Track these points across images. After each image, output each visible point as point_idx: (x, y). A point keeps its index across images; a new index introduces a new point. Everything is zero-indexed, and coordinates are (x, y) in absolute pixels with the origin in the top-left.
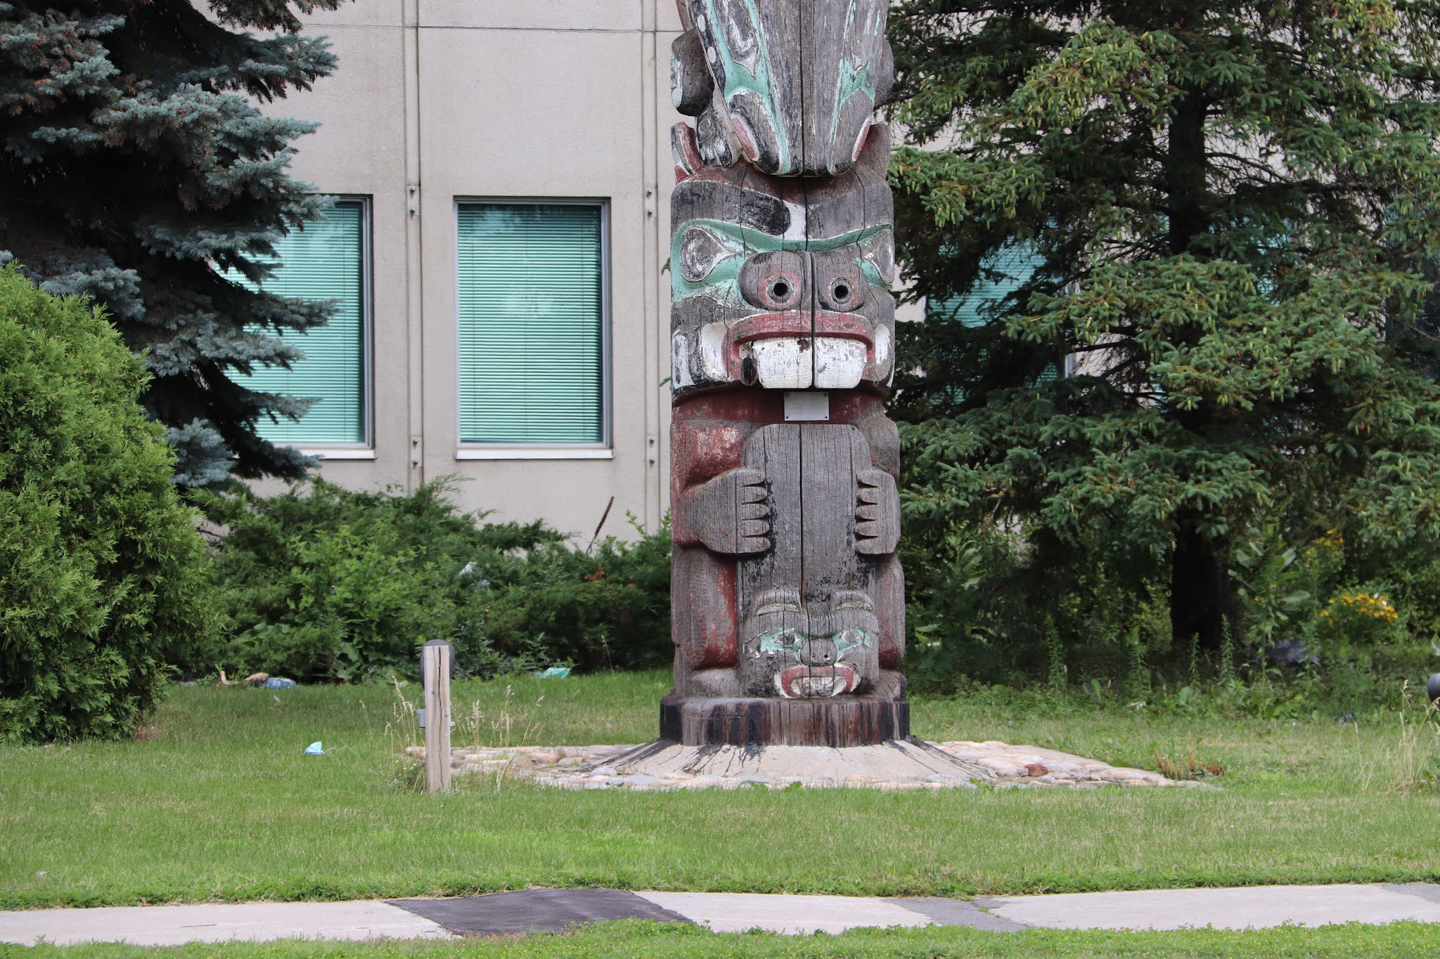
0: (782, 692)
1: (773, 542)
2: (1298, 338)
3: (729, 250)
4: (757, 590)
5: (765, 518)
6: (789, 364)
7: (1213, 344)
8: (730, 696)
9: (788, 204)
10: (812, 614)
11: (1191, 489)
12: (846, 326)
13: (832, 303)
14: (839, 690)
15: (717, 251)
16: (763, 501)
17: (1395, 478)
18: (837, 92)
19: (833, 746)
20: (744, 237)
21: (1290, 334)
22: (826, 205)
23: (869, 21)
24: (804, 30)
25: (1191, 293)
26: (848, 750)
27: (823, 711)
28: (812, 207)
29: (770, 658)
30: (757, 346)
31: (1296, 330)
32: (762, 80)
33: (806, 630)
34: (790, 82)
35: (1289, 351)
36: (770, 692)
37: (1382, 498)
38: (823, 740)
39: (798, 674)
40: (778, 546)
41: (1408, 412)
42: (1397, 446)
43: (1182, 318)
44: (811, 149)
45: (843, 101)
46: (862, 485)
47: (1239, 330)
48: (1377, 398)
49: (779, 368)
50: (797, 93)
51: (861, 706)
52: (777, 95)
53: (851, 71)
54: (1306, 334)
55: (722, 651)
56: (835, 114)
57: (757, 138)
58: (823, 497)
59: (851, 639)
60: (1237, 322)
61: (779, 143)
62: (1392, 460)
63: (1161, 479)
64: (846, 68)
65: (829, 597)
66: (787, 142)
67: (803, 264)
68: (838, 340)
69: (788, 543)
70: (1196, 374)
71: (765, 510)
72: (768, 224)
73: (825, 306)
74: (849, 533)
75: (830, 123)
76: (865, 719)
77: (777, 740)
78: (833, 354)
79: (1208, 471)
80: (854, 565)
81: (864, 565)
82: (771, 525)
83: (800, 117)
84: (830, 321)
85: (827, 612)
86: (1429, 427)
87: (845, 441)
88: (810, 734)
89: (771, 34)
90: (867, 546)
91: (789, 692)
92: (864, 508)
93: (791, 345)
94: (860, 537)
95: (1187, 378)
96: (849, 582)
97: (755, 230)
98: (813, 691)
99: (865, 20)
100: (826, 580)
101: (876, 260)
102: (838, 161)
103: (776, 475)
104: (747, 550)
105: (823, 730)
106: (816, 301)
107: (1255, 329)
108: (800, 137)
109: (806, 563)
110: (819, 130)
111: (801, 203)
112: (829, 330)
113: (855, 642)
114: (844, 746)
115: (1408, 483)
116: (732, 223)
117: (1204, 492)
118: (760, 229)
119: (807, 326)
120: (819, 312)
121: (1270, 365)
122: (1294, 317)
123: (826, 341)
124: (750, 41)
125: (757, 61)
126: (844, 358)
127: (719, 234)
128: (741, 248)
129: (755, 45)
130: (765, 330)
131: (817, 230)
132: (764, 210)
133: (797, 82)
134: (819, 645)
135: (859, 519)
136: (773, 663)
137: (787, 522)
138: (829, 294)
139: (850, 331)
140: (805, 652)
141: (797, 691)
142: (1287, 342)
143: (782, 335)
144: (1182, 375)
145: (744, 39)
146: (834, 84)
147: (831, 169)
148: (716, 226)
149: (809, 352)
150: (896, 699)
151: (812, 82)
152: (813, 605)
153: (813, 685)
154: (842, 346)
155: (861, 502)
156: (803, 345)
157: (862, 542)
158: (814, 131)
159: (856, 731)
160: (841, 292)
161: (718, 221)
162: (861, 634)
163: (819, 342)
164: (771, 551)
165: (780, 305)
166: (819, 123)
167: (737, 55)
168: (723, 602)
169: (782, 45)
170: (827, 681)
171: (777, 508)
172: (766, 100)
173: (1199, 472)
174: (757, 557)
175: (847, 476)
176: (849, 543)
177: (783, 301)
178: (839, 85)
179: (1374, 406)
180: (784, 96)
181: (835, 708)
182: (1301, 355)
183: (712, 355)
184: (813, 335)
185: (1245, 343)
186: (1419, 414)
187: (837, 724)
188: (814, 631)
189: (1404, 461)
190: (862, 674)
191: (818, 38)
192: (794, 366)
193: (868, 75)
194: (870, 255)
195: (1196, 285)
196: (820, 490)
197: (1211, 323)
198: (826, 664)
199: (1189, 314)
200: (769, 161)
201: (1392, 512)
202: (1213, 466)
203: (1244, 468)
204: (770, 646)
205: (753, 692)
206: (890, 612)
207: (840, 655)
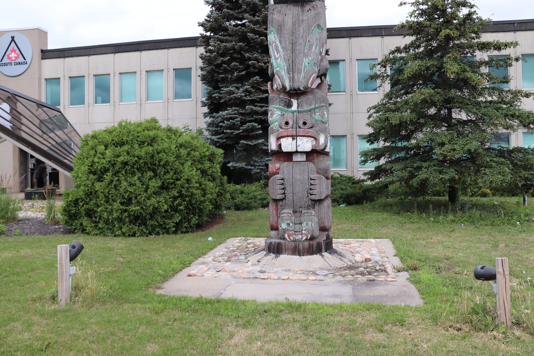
0: (288, 239)
1: (285, 196)
2: (465, 145)
3: (277, 113)
4: (282, 209)
5: (283, 189)
6: (289, 145)
7: (447, 147)
8: (275, 239)
9: (292, 100)
10: (296, 217)
11: (441, 176)
12: (306, 133)
13: (302, 127)
14: (304, 238)
15: (274, 114)
16: (282, 184)
17: (485, 174)
18: (303, 67)
19: (300, 256)
20: (280, 109)
21: (463, 145)
22: (303, 100)
23: (314, 48)
24: (293, 50)
25: (443, 136)
26: (305, 257)
27: (297, 245)
28: (299, 101)
29: (283, 229)
30: (281, 140)
31: (464, 144)
32: (282, 65)
33: (293, 222)
34: (289, 65)
35: (463, 148)
36: (284, 239)
37: (482, 178)
38: (297, 254)
39: (291, 234)
40: (287, 197)
41: (488, 160)
42: (486, 167)
43: (441, 141)
44: (295, 83)
45: (306, 70)
46: (312, 179)
47: (453, 144)
48: (482, 157)
49: (286, 146)
50: (291, 68)
51: (310, 244)
52: (286, 68)
53: (308, 61)
54: (467, 144)
55: (275, 226)
56: (303, 73)
57: (281, 81)
58: (299, 183)
59: (307, 224)
60: (453, 143)
61: (286, 82)
62: (485, 170)
63: (436, 174)
64: (306, 61)
65: (301, 212)
66: (288, 81)
67: (294, 116)
68: (304, 137)
69: (289, 196)
70: (442, 152)
71: (282, 187)
72: (287, 106)
73: (300, 128)
74: (308, 193)
75: (301, 75)
76: (311, 247)
77: (284, 253)
78: (302, 141)
79: (446, 172)
80: (310, 203)
81: (313, 202)
82: (285, 191)
83: (292, 74)
84: (301, 132)
85: (300, 216)
86: (492, 163)
87: (306, 167)
88: (293, 252)
89: (284, 52)
90: (313, 197)
91: (290, 239)
92: (312, 186)
93: (290, 139)
94: (311, 195)
95: (440, 153)
96: (308, 207)
97: (283, 107)
98: (296, 239)
99: (312, 47)
100: (301, 207)
101: (320, 115)
102: (304, 86)
103: (286, 177)
104: (278, 198)
105: (297, 251)
106: (297, 126)
107: (456, 144)
108: (292, 79)
109: (294, 202)
110: (297, 77)
111: (296, 99)
112: (301, 134)
113: (308, 225)
114: (303, 255)
115: (488, 175)
116: (277, 106)
117: (444, 177)
118: (284, 107)
119: (295, 134)
120: (298, 129)
121: (459, 151)
122: (464, 141)
123: (300, 138)
124: (279, 54)
125: (281, 60)
126: (305, 142)
127: (275, 110)
128: (280, 113)
129: (280, 55)
130: (283, 135)
131: (301, 107)
132: (286, 102)
133: (291, 64)
134: (297, 226)
135: (311, 189)
136: (285, 231)
137: (289, 190)
138: (301, 124)
139: (307, 135)
140: (293, 228)
141: (292, 239)
142: (463, 146)
143: (288, 136)
144: (439, 152)
145: (277, 54)
146: (302, 65)
147: (302, 89)
148: (274, 107)
149: (295, 141)
150: (324, 241)
151: (295, 64)
152: (297, 214)
153: (296, 238)
154: (305, 139)
155: (311, 184)
156: (293, 139)
157: (312, 196)
158: (296, 78)
159: (308, 251)
160: (305, 123)
161: (274, 106)
162: (311, 223)
163: (298, 138)
164: (285, 198)
165: (286, 128)
166: (297, 76)
167: (276, 59)
168: (275, 212)
169: (287, 55)
170: (300, 236)
171: (286, 186)
172: (283, 71)
173: (444, 173)
174: (282, 200)
175: (307, 177)
176: (308, 196)
177: (288, 127)
178: (304, 65)
179: (481, 159)
180: (287, 69)
181: (301, 245)
182: (465, 149)
183: (273, 143)
184: (297, 136)
185: (454, 146)
186: (491, 161)
187: (301, 250)
188: (296, 222)
189: (487, 170)
190: (311, 234)
191: (297, 52)
192: (290, 145)
193: (314, 63)
194: (318, 114)
195: (445, 135)
196: (298, 181)
197: (447, 142)
198: (299, 231)
199: (443, 141)
200: (284, 88)
201: (484, 181)
202: (447, 171)
203: (453, 172)
204: (284, 226)
205: (281, 239)
206: (323, 215)
207: (304, 229)
